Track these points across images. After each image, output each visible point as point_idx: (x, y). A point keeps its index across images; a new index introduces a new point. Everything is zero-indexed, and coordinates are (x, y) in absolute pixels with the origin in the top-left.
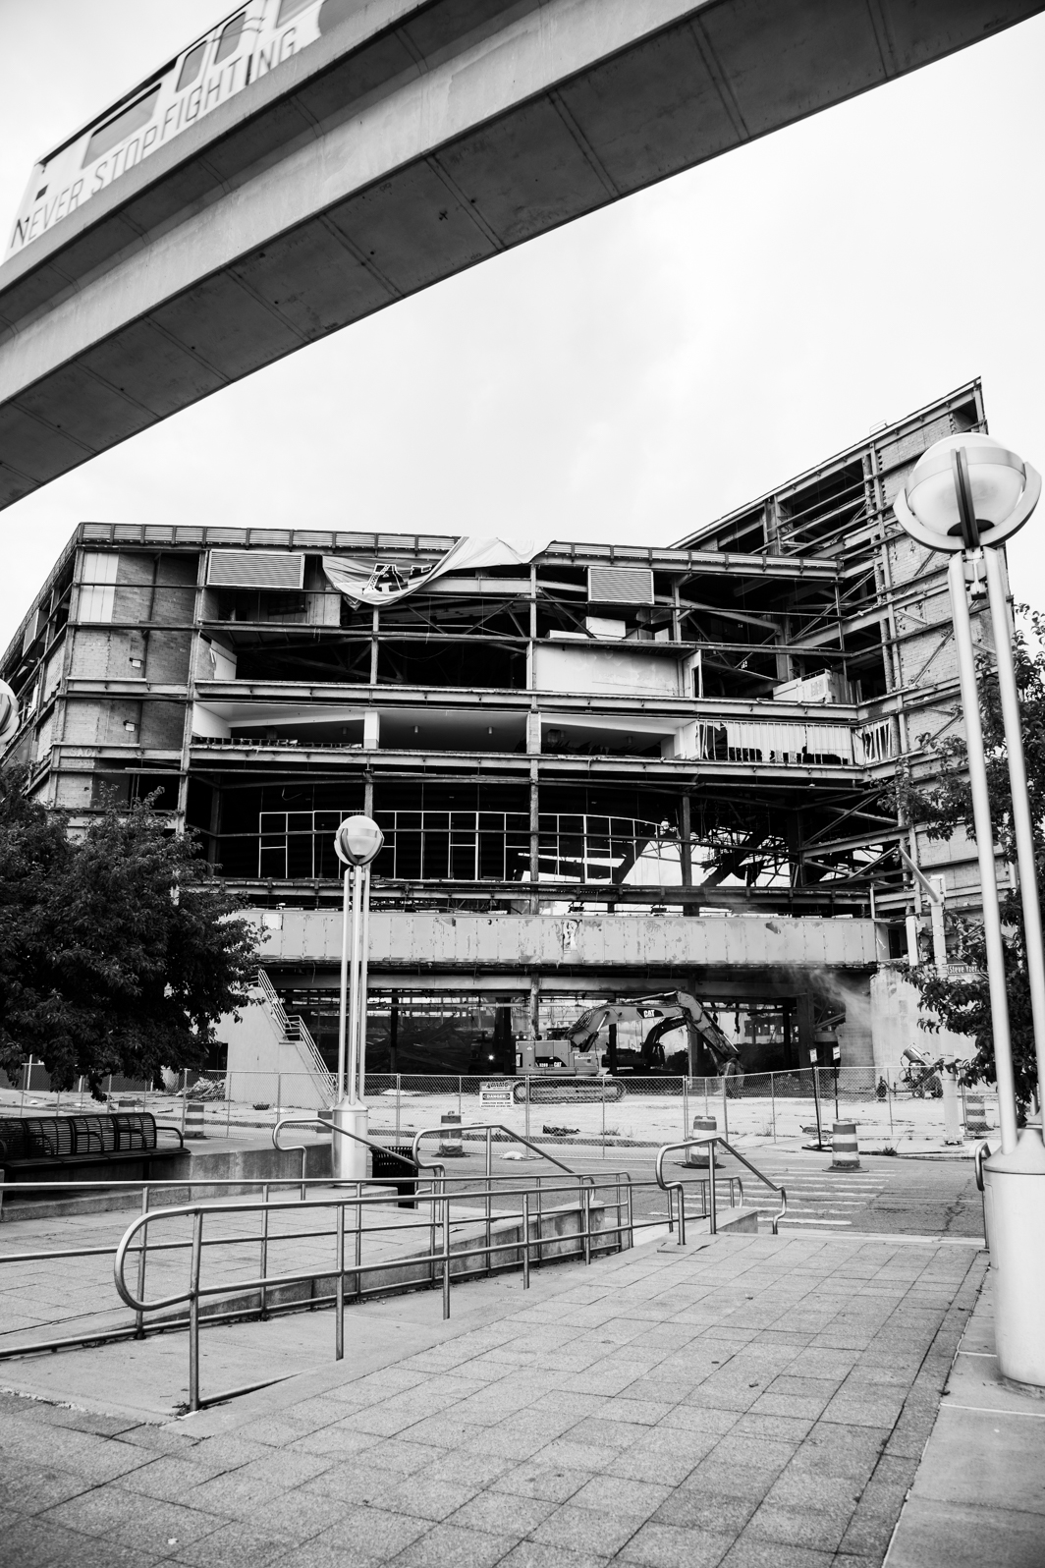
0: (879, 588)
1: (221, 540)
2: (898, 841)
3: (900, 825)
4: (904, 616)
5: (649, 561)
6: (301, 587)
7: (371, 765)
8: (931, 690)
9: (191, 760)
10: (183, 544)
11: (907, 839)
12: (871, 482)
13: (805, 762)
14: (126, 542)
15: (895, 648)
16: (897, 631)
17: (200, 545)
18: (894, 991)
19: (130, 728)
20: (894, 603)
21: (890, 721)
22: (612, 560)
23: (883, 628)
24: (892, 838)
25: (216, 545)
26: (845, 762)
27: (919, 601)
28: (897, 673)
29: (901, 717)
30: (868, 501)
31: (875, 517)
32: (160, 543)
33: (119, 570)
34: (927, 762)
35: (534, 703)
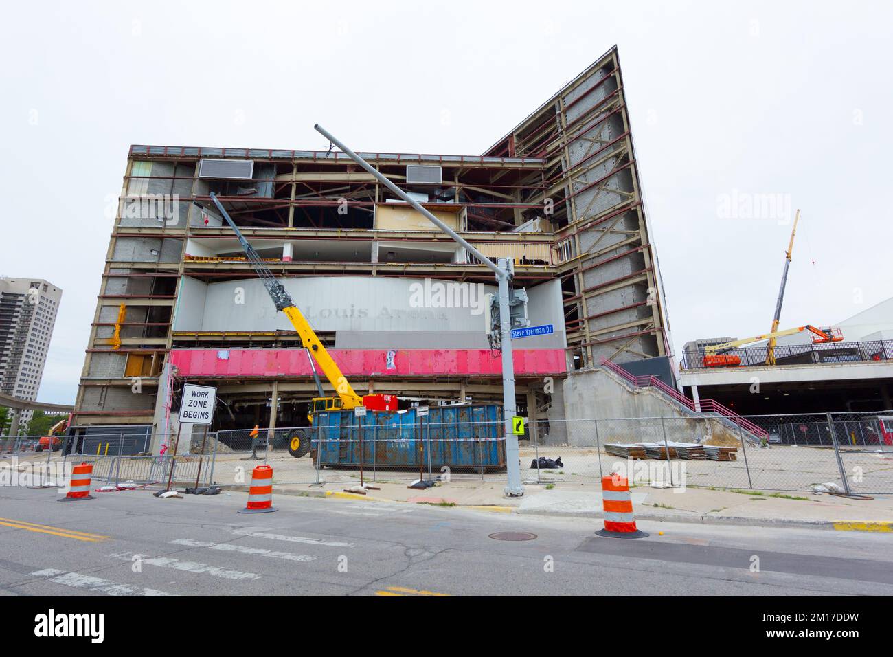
0: (564, 170)
1: (208, 154)
2: (576, 305)
3: (577, 295)
4: (577, 182)
5: (440, 162)
6: (251, 178)
7: (285, 270)
8: (592, 220)
9: (185, 269)
10: (188, 156)
11: (581, 302)
12: (560, 115)
13: (525, 263)
14: (156, 155)
15: (572, 200)
16: (574, 191)
17: (197, 157)
18: (576, 388)
19: (155, 253)
20: (571, 176)
21: (571, 239)
22: (420, 162)
23: (566, 190)
24: (573, 303)
25: (206, 157)
26: (547, 263)
27: (584, 173)
28: (574, 213)
29: (576, 237)
30: (558, 125)
31: (562, 133)
32: (175, 156)
33: (152, 170)
34: (590, 259)
35: (375, 236)
